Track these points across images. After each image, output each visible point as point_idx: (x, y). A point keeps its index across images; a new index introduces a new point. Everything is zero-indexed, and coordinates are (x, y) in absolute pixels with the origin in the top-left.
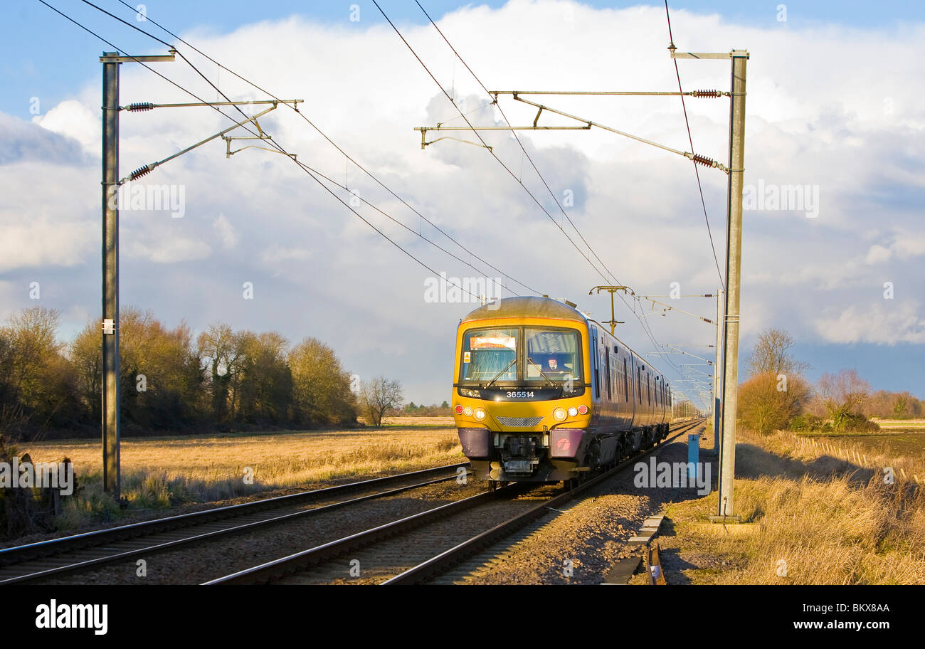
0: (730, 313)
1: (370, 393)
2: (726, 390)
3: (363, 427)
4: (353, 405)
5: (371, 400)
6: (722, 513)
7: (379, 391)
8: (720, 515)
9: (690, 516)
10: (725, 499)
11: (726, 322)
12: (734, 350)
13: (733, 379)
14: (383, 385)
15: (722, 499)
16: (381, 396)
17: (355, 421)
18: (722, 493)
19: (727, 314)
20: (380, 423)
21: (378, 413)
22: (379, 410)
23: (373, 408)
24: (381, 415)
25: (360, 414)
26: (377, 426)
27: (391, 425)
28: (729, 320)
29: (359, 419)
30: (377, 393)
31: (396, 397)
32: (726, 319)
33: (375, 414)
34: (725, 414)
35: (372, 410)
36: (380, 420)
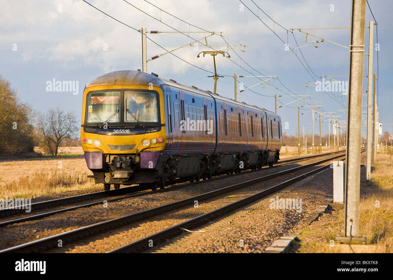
0: (355, 44)
1: (46, 124)
2: (352, 117)
3: (40, 157)
4: (29, 135)
5: (47, 131)
6: (348, 234)
7: (56, 122)
8: (346, 236)
9: (321, 237)
10: (351, 221)
11: (351, 52)
12: (359, 78)
13: (358, 106)
14: (59, 117)
15: (348, 220)
16: (57, 127)
17: (31, 150)
18: (348, 214)
19: (352, 44)
20: (56, 152)
21: (55, 142)
22: (56, 140)
23: (49, 138)
24: (58, 145)
25: (37, 145)
26: (53, 155)
27: (67, 154)
28: (354, 50)
29: (36, 149)
30: (53, 123)
31: (72, 127)
32: (351, 49)
33: (53, 145)
34: (350, 139)
35: (49, 140)
36: (57, 149)
